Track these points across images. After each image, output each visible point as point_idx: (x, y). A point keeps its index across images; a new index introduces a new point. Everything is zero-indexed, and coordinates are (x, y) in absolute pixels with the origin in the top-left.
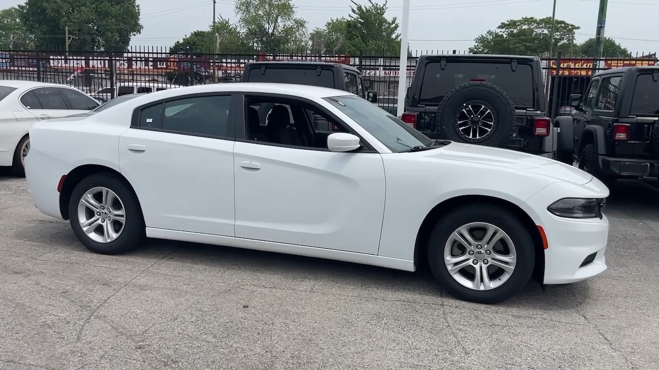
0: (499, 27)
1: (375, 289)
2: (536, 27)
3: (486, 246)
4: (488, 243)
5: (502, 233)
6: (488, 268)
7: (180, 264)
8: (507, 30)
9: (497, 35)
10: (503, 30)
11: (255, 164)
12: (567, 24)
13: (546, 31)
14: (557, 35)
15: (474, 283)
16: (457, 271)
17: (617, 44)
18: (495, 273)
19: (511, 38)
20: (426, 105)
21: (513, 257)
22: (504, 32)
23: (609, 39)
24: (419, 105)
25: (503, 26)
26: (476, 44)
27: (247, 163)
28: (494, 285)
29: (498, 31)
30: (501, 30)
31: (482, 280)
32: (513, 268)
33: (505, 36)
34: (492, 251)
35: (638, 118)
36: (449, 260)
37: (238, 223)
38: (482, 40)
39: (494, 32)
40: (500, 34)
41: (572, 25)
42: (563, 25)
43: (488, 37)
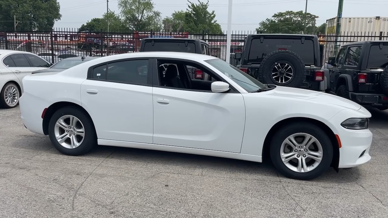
0: (273, 16)
1: (239, 173)
2: (294, 17)
3: (305, 147)
4: (306, 145)
5: (314, 139)
6: (306, 160)
7: (119, 160)
8: (278, 18)
9: (272, 21)
11: (166, 100)
12: (312, 15)
14: (306, 21)
15: (298, 168)
16: (287, 161)
18: (310, 162)
19: (280, 23)
20: (252, 64)
21: (321, 153)
22: (276, 19)
24: (248, 64)
25: (275, 16)
26: (260, 26)
27: (161, 100)
28: (309, 169)
29: (273, 19)
31: (302, 166)
32: (321, 159)
33: (277, 22)
34: (308, 149)
35: (372, 70)
36: (283, 155)
37: (155, 135)
38: (263, 24)
39: (270, 19)
41: (314, 16)
42: (309, 16)
43: (267, 22)
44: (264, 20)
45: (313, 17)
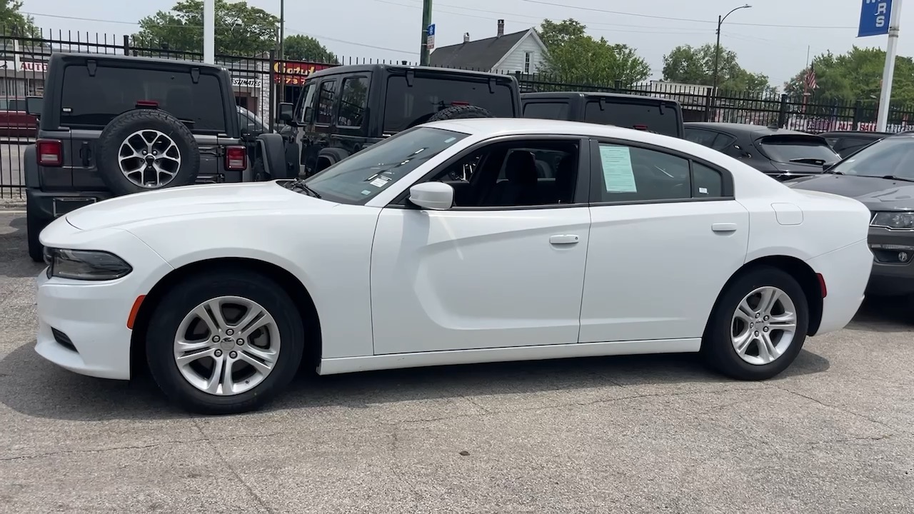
0: (175, 9)
2: (227, 14)
8: (187, 14)
9: (172, 20)
10: (182, 14)
12: (267, 15)
13: (240, 22)
14: (255, 28)
17: (322, 47)
19: (192, 26)
22: (183, 17)
23: (312, 39)
25: (179, 8)
26: (142, 30)
29: (175, 14)
30: (179, 13)
33: (184, 22)
38: (148, 24)
39: (168, 14)
40: (176, 18)
41: (273, 17)
42: (261, 15)
43: (158, 21)
44: (153, 15)
45: (271, 19)
